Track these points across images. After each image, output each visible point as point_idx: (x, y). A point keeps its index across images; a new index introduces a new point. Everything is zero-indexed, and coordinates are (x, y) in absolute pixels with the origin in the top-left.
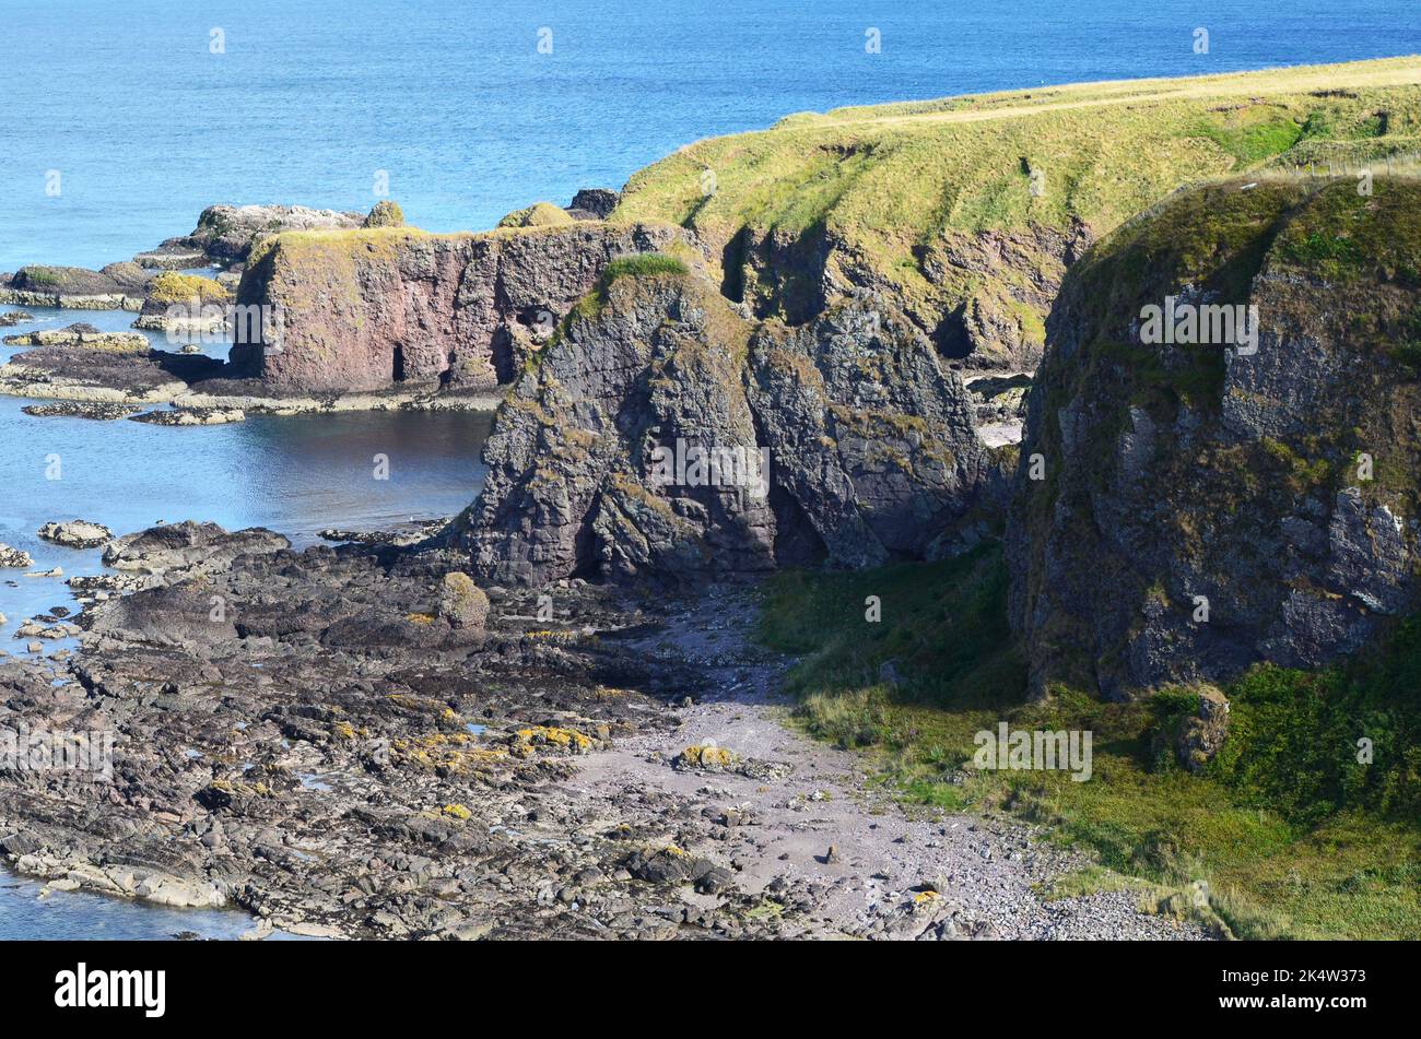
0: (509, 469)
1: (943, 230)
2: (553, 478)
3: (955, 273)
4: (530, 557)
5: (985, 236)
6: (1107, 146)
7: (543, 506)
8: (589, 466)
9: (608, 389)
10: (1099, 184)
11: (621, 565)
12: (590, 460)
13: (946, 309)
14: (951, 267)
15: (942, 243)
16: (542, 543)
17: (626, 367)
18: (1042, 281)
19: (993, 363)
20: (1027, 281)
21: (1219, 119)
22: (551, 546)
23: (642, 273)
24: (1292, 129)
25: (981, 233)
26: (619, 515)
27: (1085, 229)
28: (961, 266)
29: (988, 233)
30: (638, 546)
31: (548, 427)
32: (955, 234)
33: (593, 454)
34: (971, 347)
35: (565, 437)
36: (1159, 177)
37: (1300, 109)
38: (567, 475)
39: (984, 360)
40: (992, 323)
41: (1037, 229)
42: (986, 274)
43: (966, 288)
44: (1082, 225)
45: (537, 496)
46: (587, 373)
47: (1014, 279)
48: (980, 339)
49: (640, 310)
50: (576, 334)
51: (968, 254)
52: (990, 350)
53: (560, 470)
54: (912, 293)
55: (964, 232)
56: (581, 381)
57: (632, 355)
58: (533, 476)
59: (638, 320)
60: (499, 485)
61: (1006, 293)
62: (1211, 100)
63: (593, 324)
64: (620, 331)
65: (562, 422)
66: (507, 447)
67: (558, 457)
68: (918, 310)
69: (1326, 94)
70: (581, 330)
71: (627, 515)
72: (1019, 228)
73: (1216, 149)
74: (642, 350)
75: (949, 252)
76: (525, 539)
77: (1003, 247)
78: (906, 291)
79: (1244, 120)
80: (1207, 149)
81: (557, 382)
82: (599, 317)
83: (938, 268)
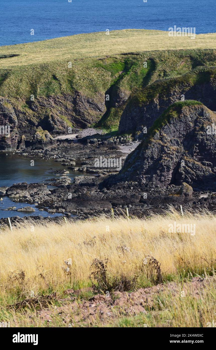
0: (152, 158)
1: (36, 96)
2: (168, 159)
3: (42, 108)
4: (160, 180)
5: (50, 97)
6: (76, 71)
7: (165, 167)
8: (177, 155)
9: (181, 135)
10: (79, 81)
11: (187, 180)
12: (177, 154)
13: (41, 118)
14: (40, 107)
15: (36, 100)
16: (164, 176)
17: (187, 129)
18: (67, 109)
19: (61, 132)
20: (63, 109)
21: (101, 62)
22: (167, 177)
23: (190, 105)
24: (121, 64)
25: (48, 96)
26: (187, 167)
27: (80, 94)
28: (43, 106)
29: (51, 96)
30: (193, 174)
31: (165, 146)
32: (40, 97)
33: (178, 152)
34: (53, 128)
35: (170, 149)
36: (94, 79)
37: (121, 58)
38: (172, 158)
39: (58, 132)
40: (58, 121)
41: (64, 95)
42: (51, 108)
43: (46, 112)
44: (78, 93)
45: (164, 164)
46: (174, 132)
47: (60, 109)
48: (56, 126)
49: (191, 115)
50: (172, 122)
51: (45, 102)
52: (59, 129)
53: (169, 157)
54: (29, 115)
55: (43, 96)
56: (172, 134)
57: (189, 126)
58: (162, 159)
59: (190, 117)
60: (149, 163)
61: (58, 113)
62: (96, 57)
63: (177, 119)
64: (186, 120)
65: (169, 144)
66: (152, 152)
67: (169, 154)
68: (32, 119)
69: (126, 54)
70: (173, 121)
71: (189, 167)
72: (59, 94)
73: (105, 70)
74: (192, 125)
75: (39, 102)
76: (158, 176)
77: (55, 100)
78: (27, 114)
79: (108, 62)
80: (102, 70)
81: (165, 135)
82: (179, 117)
83: (36, 107)
